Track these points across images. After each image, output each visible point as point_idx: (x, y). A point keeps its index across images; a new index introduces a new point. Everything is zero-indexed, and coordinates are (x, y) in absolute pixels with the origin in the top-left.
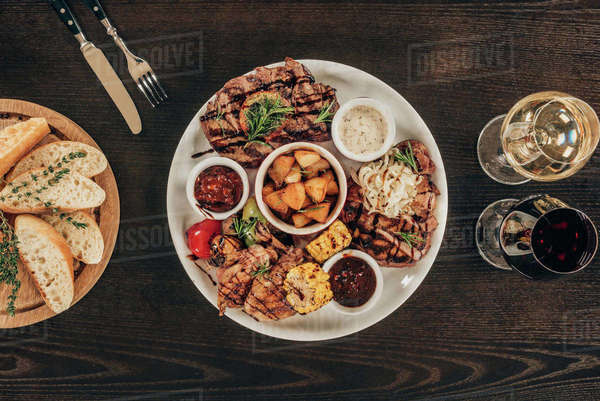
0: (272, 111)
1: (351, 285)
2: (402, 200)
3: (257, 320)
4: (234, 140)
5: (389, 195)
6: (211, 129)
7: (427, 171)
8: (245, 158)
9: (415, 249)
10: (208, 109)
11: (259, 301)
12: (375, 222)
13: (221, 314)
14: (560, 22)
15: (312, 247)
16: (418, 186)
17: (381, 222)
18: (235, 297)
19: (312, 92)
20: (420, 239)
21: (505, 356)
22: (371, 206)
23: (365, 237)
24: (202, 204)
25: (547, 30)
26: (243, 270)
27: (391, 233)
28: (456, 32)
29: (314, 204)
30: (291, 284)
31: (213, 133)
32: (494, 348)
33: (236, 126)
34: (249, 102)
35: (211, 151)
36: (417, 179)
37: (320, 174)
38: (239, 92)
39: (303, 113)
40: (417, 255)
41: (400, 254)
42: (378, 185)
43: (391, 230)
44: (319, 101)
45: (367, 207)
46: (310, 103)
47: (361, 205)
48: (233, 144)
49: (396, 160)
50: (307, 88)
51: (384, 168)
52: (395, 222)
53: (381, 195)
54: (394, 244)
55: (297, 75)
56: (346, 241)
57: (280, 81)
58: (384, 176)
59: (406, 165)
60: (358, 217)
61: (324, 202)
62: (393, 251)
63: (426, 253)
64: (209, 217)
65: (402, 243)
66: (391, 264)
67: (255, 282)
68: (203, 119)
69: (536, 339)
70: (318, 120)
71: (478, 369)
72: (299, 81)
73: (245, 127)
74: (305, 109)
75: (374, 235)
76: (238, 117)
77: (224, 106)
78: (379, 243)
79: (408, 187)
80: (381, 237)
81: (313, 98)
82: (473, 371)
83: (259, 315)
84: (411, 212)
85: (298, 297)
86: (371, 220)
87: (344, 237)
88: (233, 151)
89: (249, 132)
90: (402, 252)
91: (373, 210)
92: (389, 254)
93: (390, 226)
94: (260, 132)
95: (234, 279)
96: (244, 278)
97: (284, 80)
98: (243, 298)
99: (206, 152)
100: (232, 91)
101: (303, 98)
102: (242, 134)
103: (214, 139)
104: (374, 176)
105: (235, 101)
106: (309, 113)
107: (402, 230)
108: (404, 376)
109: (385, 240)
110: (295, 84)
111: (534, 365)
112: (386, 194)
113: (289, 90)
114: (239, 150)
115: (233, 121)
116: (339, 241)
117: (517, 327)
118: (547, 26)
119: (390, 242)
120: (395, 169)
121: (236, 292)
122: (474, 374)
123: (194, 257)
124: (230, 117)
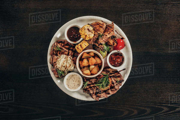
0: (102, 84)
1: (74, 33)
2: (60, 60)
3: (102, 21)
4: (113, 75)
5: (64, 61)
6: (120, 77)
7: (54, 69)
8: (109, 69)
9: (56, 45)
10: (121, 84)
11: (101, 27)
12: (68, 53)
13: (113, 22)
14: (172, 5)
15: (87, 44)
16: (56, 64)
17: (67, 53)
18: (109, 28)
19: (90, 91)
20: (55, 49)
21: (157, 106)
22: (70, 58)
23: (71, 48)
24: (121, 55)
25: (169, 8)
26: (106, 36)
27: (64, 50)
28: (141, 9)
29: (87, 58)
30: (92, 33)
31: (119, 77)
32: (153, 104)
33: (112, 79)
34: (109, 87)
35: (120, 71)
36: (57, 67)
37: (84, 67)
38: (112, 89)
39: (92, 84)
40: (56, 44)
41: (61, 44)
42: (68, 64)
43: (64, 51)
44: (88, 88)
45: (71, 57)
46: (91, 88)
47: (73, 58)
48: (113, 74)
49: (63, 72)
50: (91, 92)
51: (66, 69)
52: (63, 53)
53: (67, 61)
54: (63, 47)
55: (95, 96)
56: (77, 47)
57: (100, 94)
58: (66, 67)
59: (60, 71)
60: (74, 54)
61: (84, 58)
62: (63, 44)
63: (53, 45)
64: (119, 51)
65: (60, 47)
66: (63, 41)
67: (103, 32)
68: (123, 81)
69: (166, 101)
70: (88, 82)
71: (149, 110)
72: (94, 94)
73: (110, 79)
74: (92, 86)
75: (69, 49)
76: (112, 82)
77: (117, 85)
78: (67, 47)
79: (59, 64)
80: (67, 48)
81: (89, 89)
82: (147, 111)
83: (101, 23)
84: (58, 57)
85: (89, 29)
86: (70, 53)
87: (78, 48)
88: (113, 71)
89: (108, 78)
90: (60, 44)
91: (69, 57)
92: (64, 44)
93: (64, 52)
94: (105, 78)
95: (109, 33)
96: (106, 34)
97: (99, 94)
98: (106, 27)
99: (121, 71)
100: (114, 90)
101: (93, 89)
102: (111, 77)
103: (119, 75)
104: (69, 67)
105: (113, 87)
106: (90, 84)
107: (60, 51)
108: (126, 113)
109: (65, 48)
110: (96, 93)
111: (166, 109)
112: (65, 62)
113: (97, 91)
114: (111, 72)
115: (113, 81)
116: (79, 47)
117: (160, 98)
118: (169, 7)
119: (64, 47)
120: (63, 69)
121: (108, 29)
122: (147, 112)
123: (122, 38)
124: (114, 82)
